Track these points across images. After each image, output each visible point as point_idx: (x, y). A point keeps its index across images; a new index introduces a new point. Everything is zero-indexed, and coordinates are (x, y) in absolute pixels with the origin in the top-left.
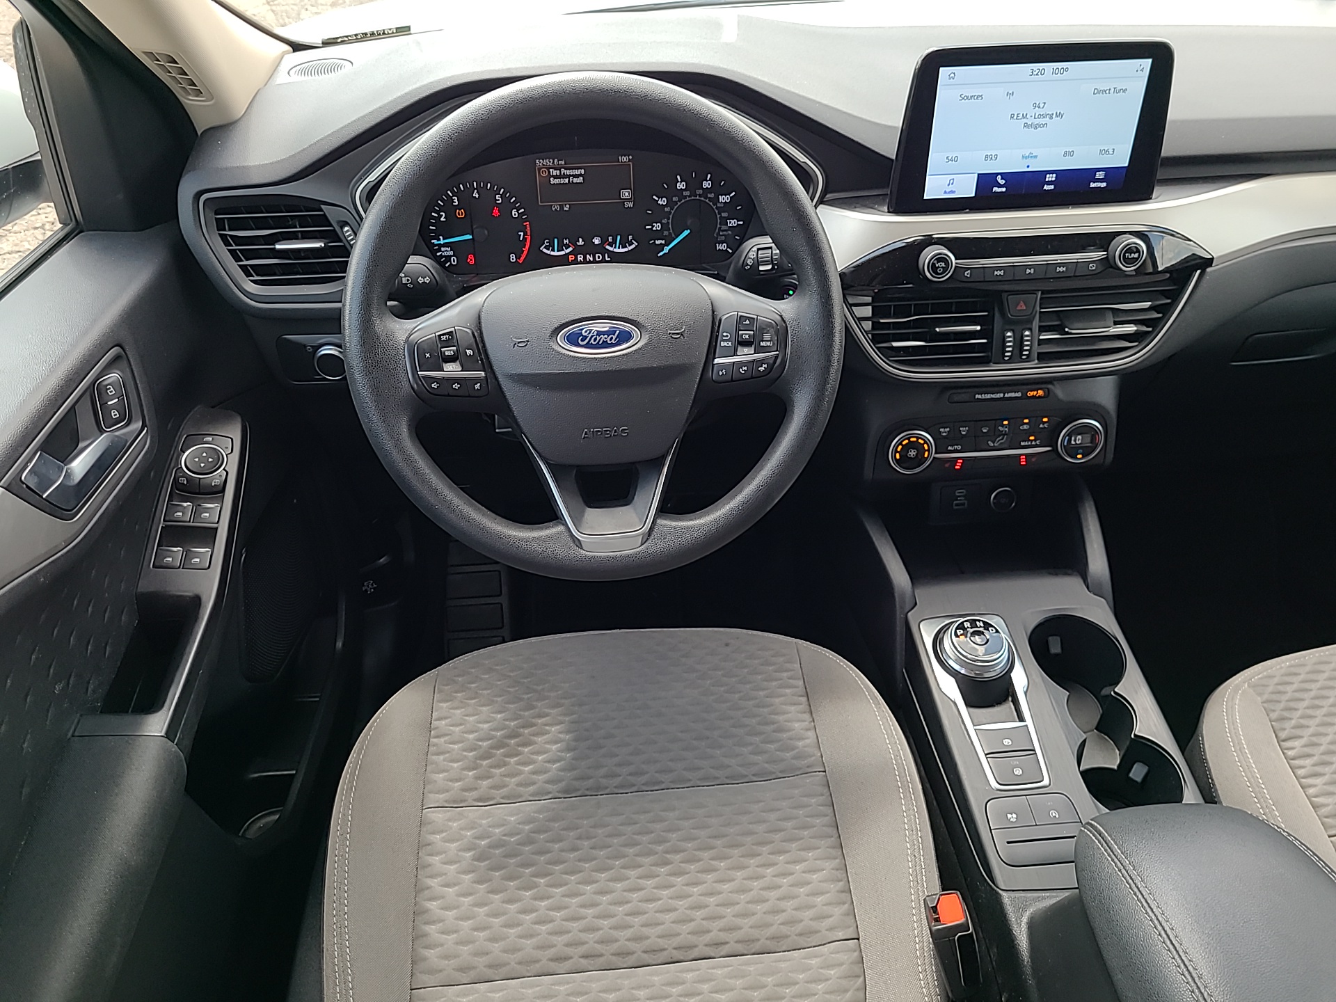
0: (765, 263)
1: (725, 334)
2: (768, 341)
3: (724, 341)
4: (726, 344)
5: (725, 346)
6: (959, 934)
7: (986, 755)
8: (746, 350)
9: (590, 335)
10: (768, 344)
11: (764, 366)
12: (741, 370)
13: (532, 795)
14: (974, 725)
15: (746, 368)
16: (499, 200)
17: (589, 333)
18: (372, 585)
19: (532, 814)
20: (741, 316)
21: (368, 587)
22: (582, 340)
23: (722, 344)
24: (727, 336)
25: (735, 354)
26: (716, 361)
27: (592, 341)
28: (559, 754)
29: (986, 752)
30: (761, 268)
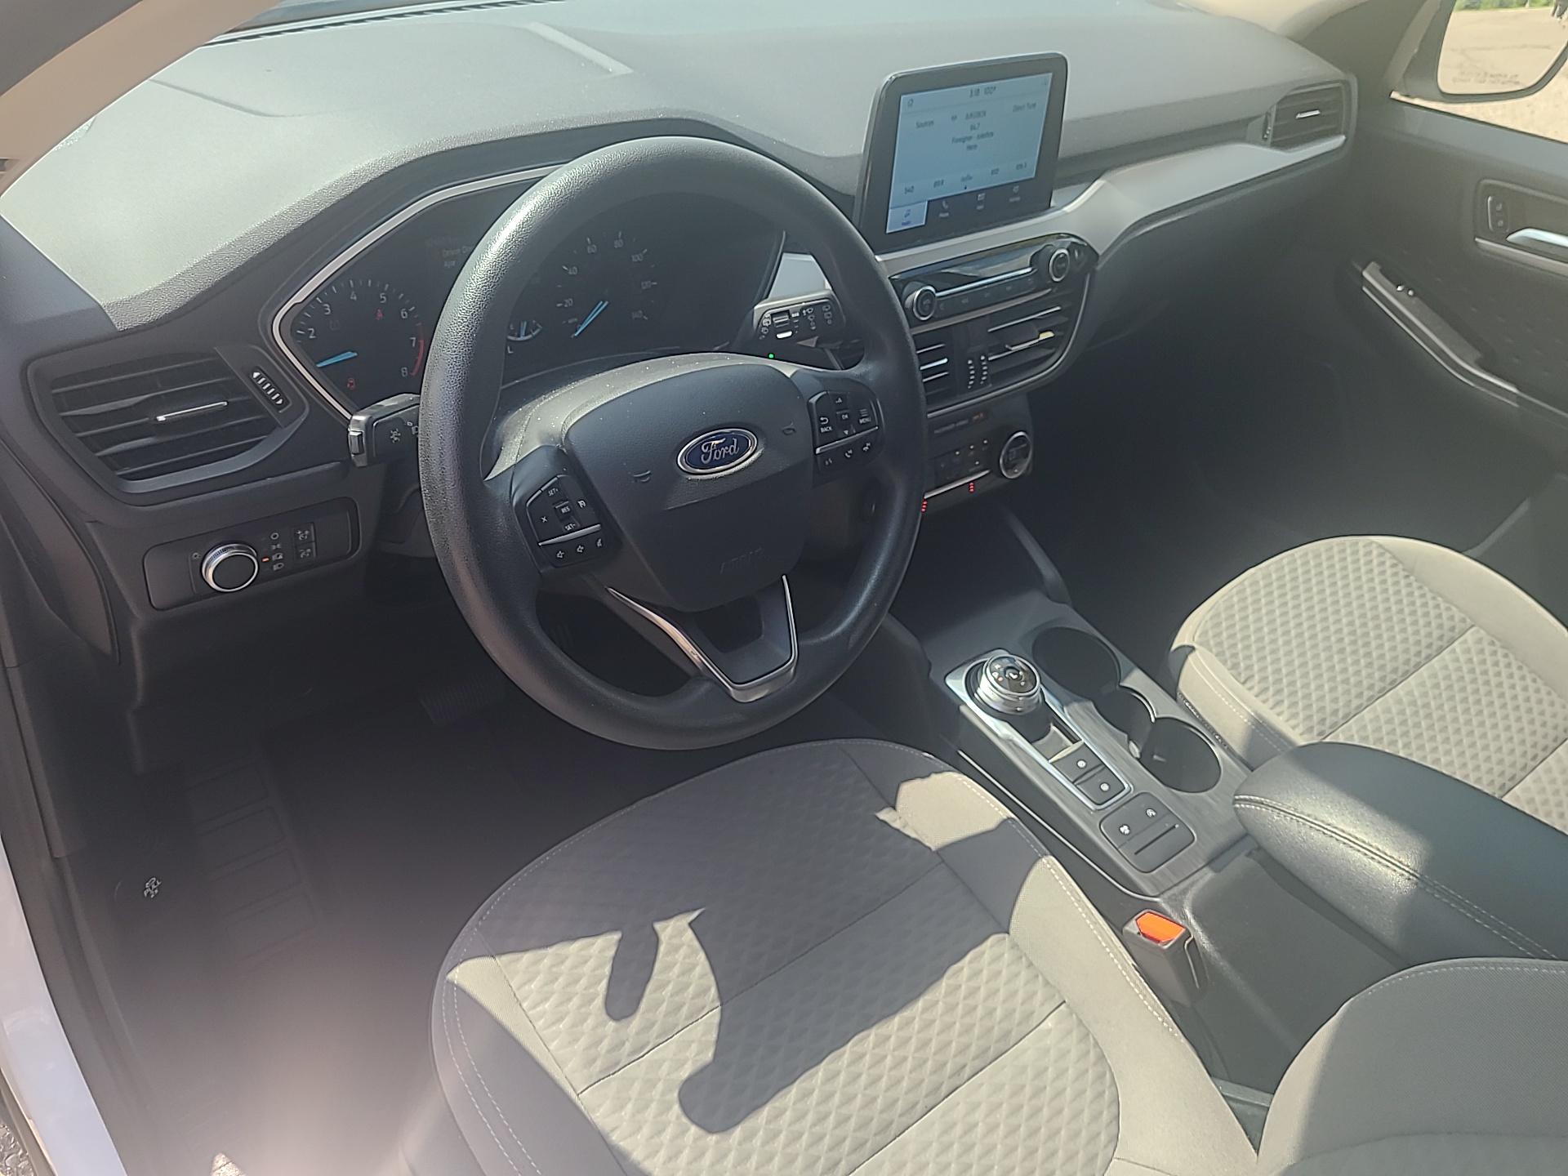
0: (783, 329)
1: (822, 419)
2: (865, 417)
3: (824, 426)
4: (826, 430)
5: (826, 432)
6: (1187, 942)
7: (1073, 783)
9: (711, 451)
10: (867, 420)
11: (867, 444)
12: (846, 454)
13: (686, 1019)
14: (1048, 760)
15: (850, 451)
16: (383, 299)
17: (709, 449)
18: (156, 884)
19: (703, 1039)
21: (151, 888)
22: (705, 459)
23: (822, 430)
26: (819, 450)
27: (715, 457)
28: (687, 961)
29: (1072, 780)
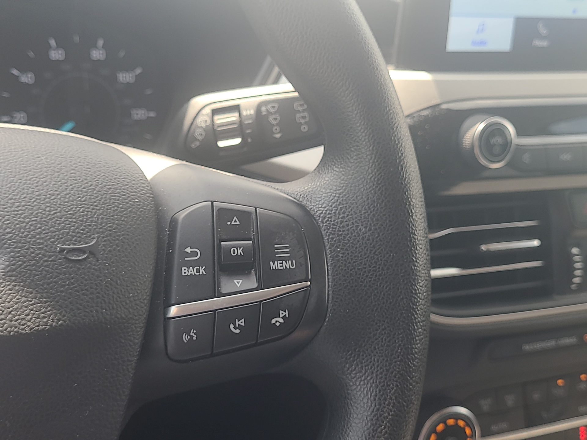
0: (228, 134)
1: (188, 250)
2: (285, 259)
3: (189, 265)
4: (192, 271)
5: (191, 276)
8: (239, 283)
10: (288, 265)
11: (282, 313)
12: (231, 326)
15: (242, 322)
20: (220, 210)
23: (185, 271)
24: (194, 254)
25: (216, 293)
26: (173, 311)
30: (222, 144)
